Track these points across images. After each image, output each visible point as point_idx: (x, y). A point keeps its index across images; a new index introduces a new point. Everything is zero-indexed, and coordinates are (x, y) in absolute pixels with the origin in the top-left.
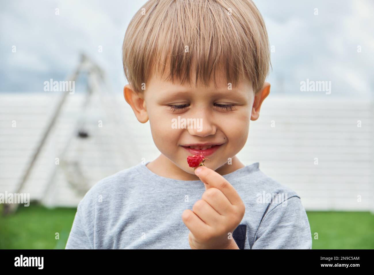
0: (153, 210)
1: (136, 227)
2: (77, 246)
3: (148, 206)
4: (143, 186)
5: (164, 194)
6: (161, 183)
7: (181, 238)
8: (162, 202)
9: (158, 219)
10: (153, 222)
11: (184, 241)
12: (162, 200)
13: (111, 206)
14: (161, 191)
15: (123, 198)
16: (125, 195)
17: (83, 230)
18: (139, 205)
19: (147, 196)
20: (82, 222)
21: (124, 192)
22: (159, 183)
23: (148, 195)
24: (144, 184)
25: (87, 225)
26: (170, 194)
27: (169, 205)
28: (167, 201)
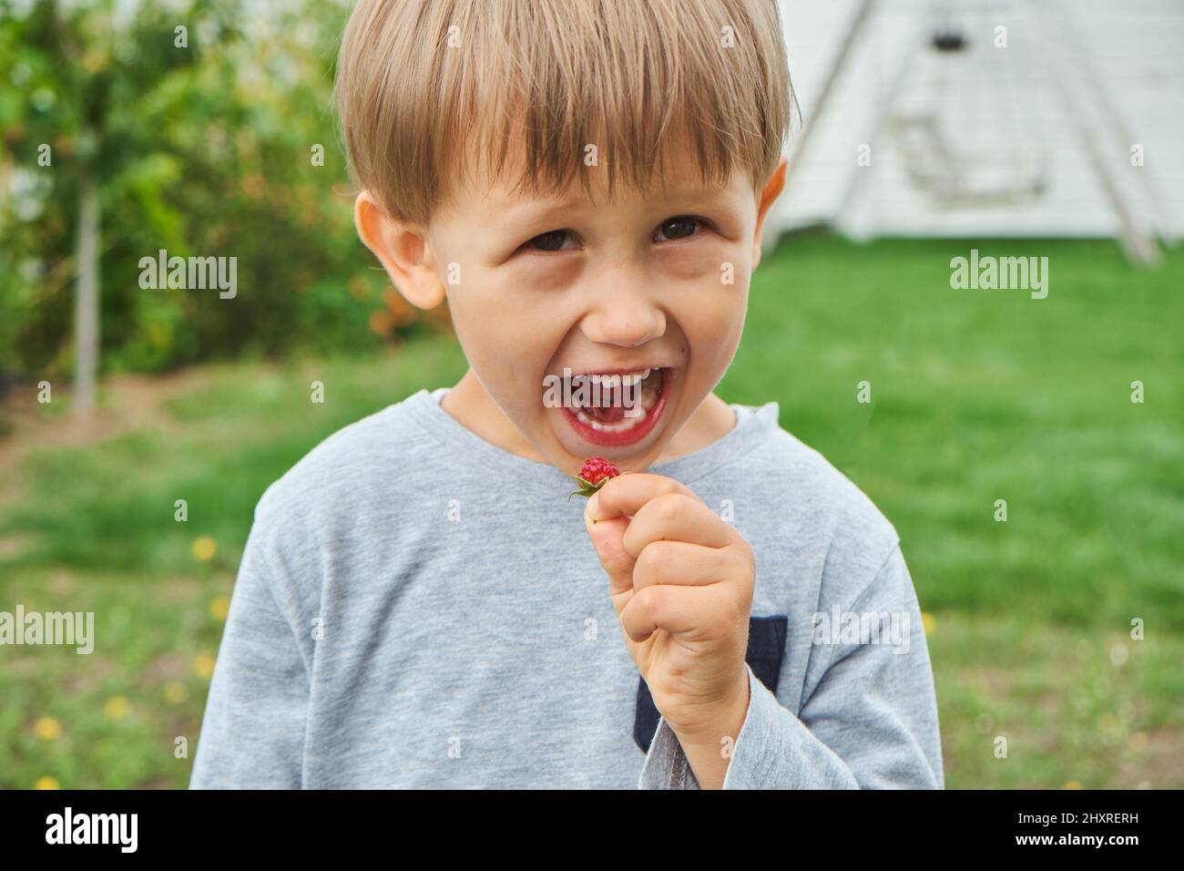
0: (505, 567)
1: (457, 621)
2: (261, 668)
3: (490, 555)
4: (462, 486)
5: (535, 516)
6: (519, 476)
7: (599, 654)
8: (530, 540)
9: (522, 593)
10: (508, 602)
11: (609, 663)
12: (530, 536)
14: (524, 506)
15: (402, 525)
16: (405, 514)
18: (461, 551)
19: (482, 522)
21: (403, 507)
22: (514, 478)
23: (486, 519)
24: (463, 480)
26: (552, 515)
27: (551, 548)
28: (545, 537)
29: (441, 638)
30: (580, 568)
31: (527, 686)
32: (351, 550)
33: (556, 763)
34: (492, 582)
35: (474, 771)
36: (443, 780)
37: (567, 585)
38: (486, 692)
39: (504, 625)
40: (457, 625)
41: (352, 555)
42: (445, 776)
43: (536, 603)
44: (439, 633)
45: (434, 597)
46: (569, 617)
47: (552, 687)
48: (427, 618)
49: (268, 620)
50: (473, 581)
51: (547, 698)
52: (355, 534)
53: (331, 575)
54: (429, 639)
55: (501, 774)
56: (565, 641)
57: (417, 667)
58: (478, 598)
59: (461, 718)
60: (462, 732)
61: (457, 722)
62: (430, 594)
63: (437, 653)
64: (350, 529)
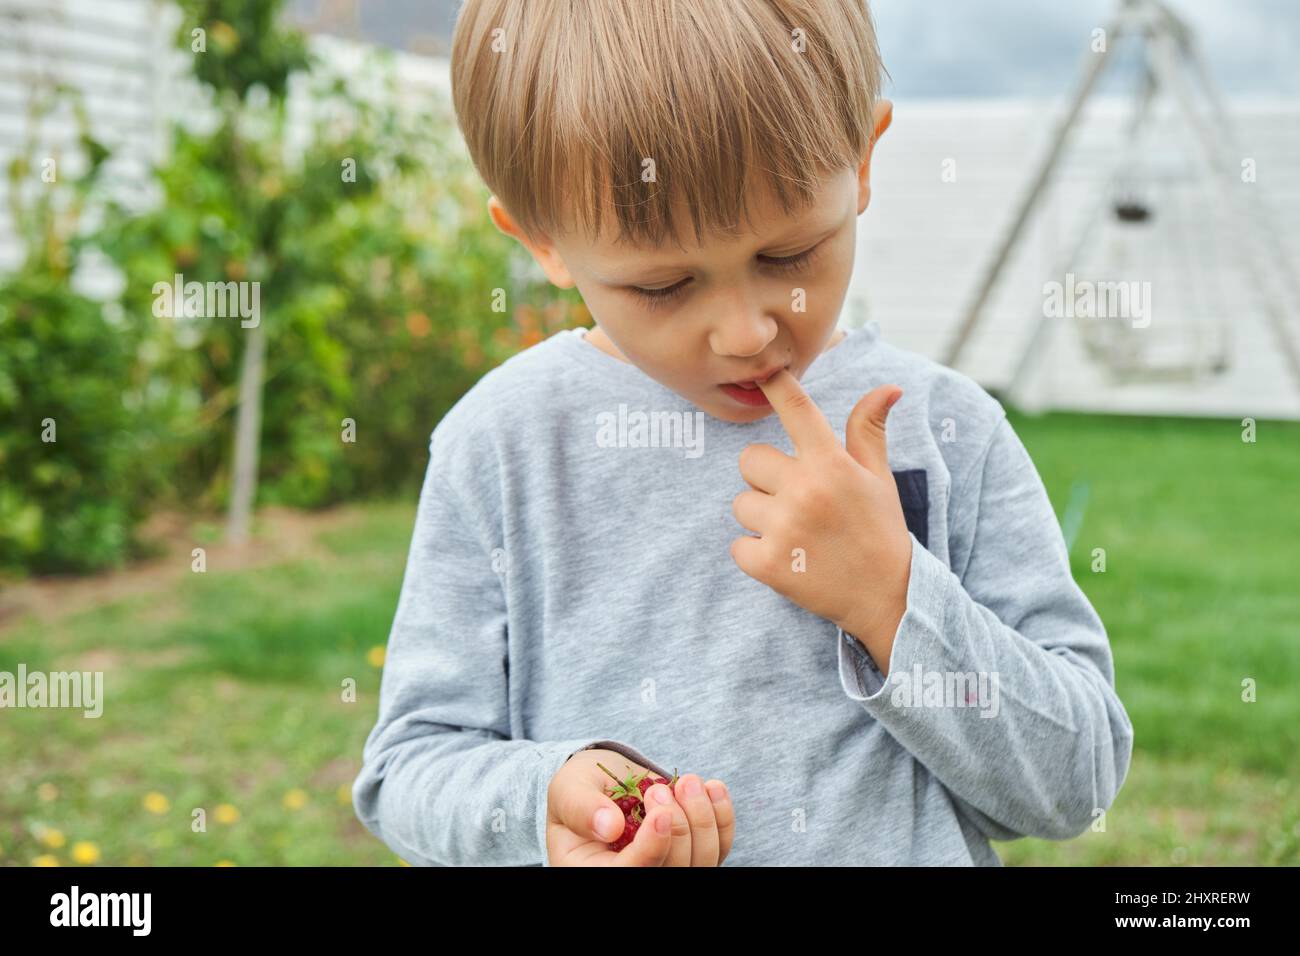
0: (661, 466)
13: (536, 462)
17: (472, 538)
18: (619, 457)
20: (463, 518)
25: (482, 523)
29: (613, 538)
30: (730, 458)
31: (695, 565)
32: (523, 461)
33: (731, 627)
34: (652, 480)
35: (660, 647)
36: (632, 659)
37: (720, 474)
38: (659, 575)
39: (667, 515)
40: (627, 524)
41: (524, 465)
42: (633, 656)
43: (694, 493)
44: (610, 532)
45: (600, 502)
46: (726, 499)
47: (719, 563)
48: (597, 522)
49: (458, 541)
50: (634, 482)
51: (715, 573)
52: (524, 446)
53: (507, 486)
54: (602, 540)
55: (684, 644)
56: (726, 521)
57: (593, 566)
58: (640, 497)
59: (640, 602)
60: (643, 613)
61: (639, 605)
62: (597, 500)
63: (611, 551)
64: (519, 442)
